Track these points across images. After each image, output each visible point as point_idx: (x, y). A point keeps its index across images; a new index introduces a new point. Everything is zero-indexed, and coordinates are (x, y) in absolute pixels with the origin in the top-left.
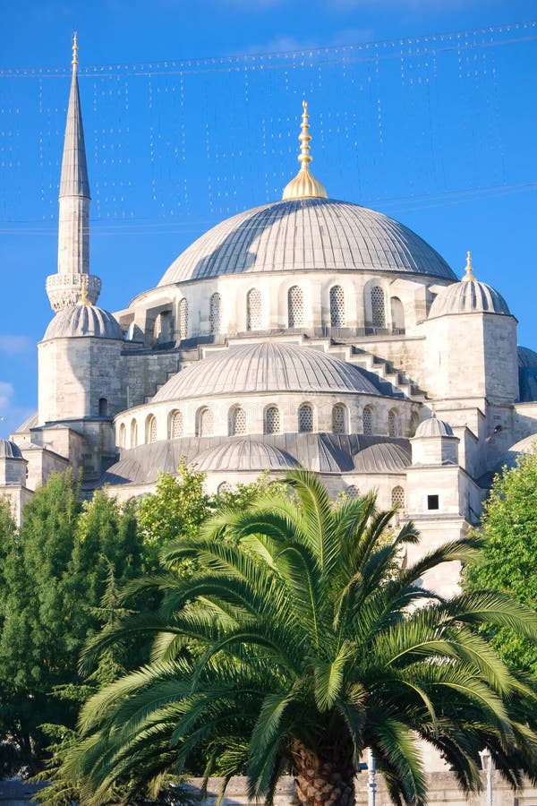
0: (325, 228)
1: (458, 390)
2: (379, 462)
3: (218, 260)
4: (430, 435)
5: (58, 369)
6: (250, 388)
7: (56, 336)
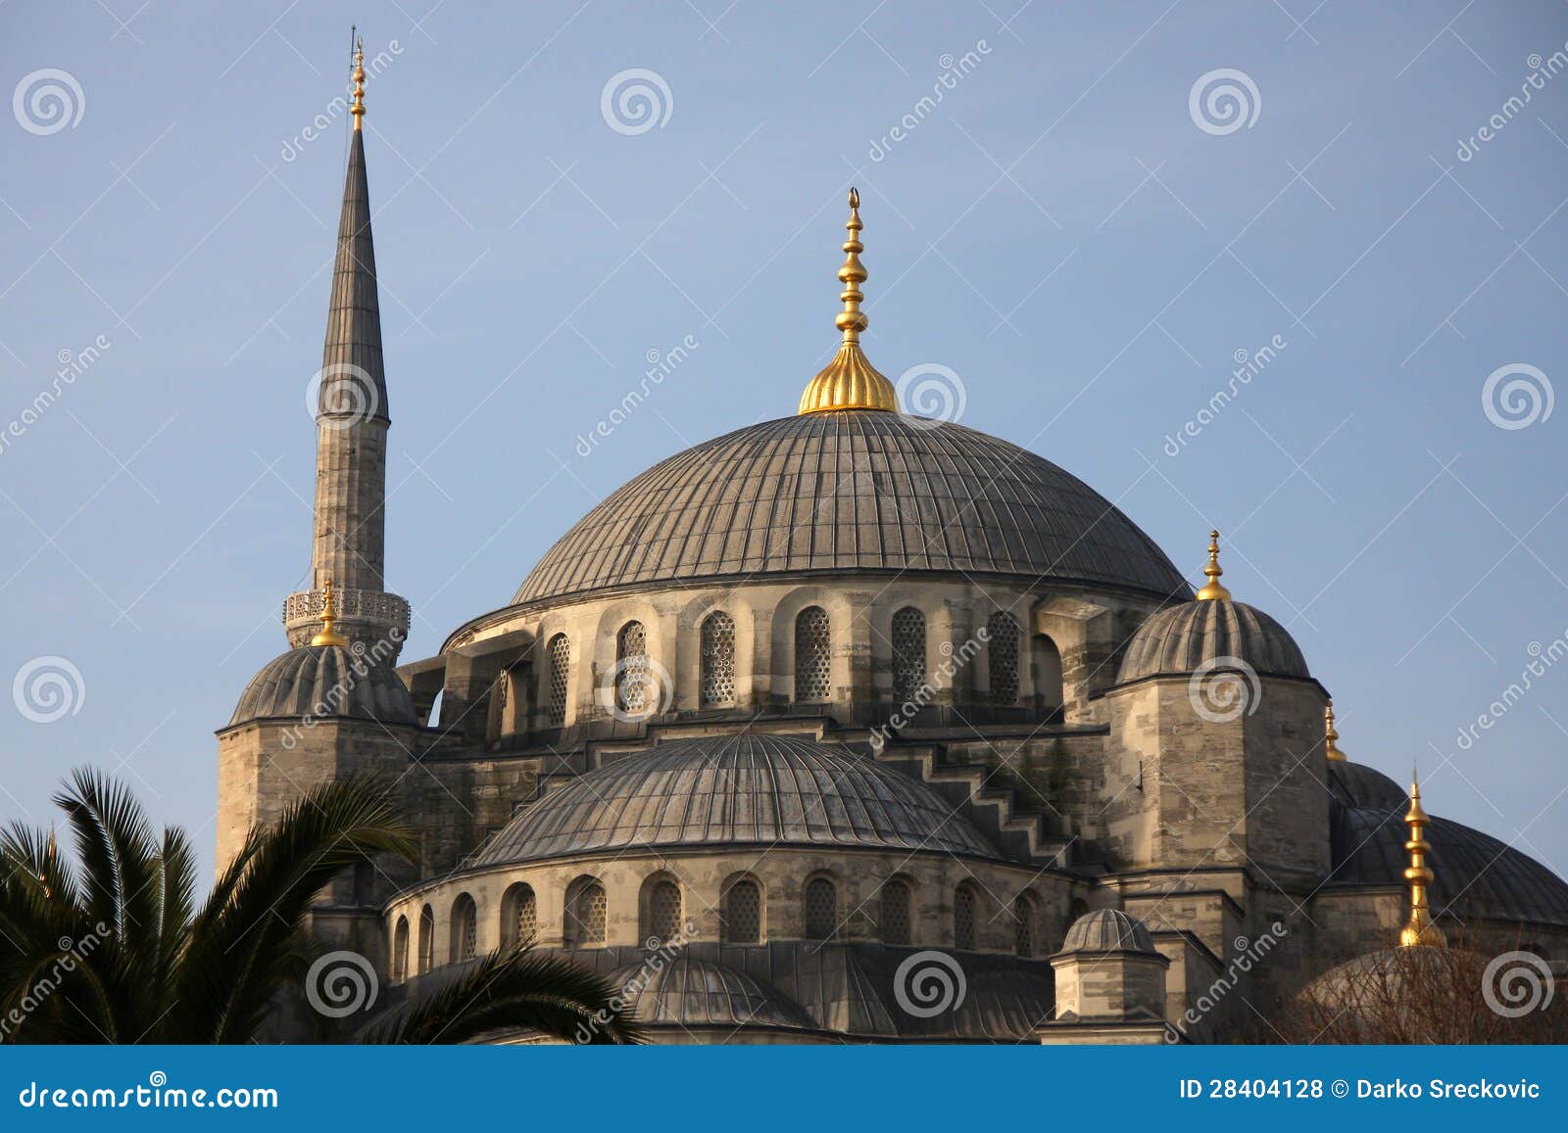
0: (886, 477)
1: (1182, 851)
2: (990, 1015)
3: (641, 549)
4: (1098, 946)
5: (260, 790)
6: (693, 836)
7: (261, 713)
